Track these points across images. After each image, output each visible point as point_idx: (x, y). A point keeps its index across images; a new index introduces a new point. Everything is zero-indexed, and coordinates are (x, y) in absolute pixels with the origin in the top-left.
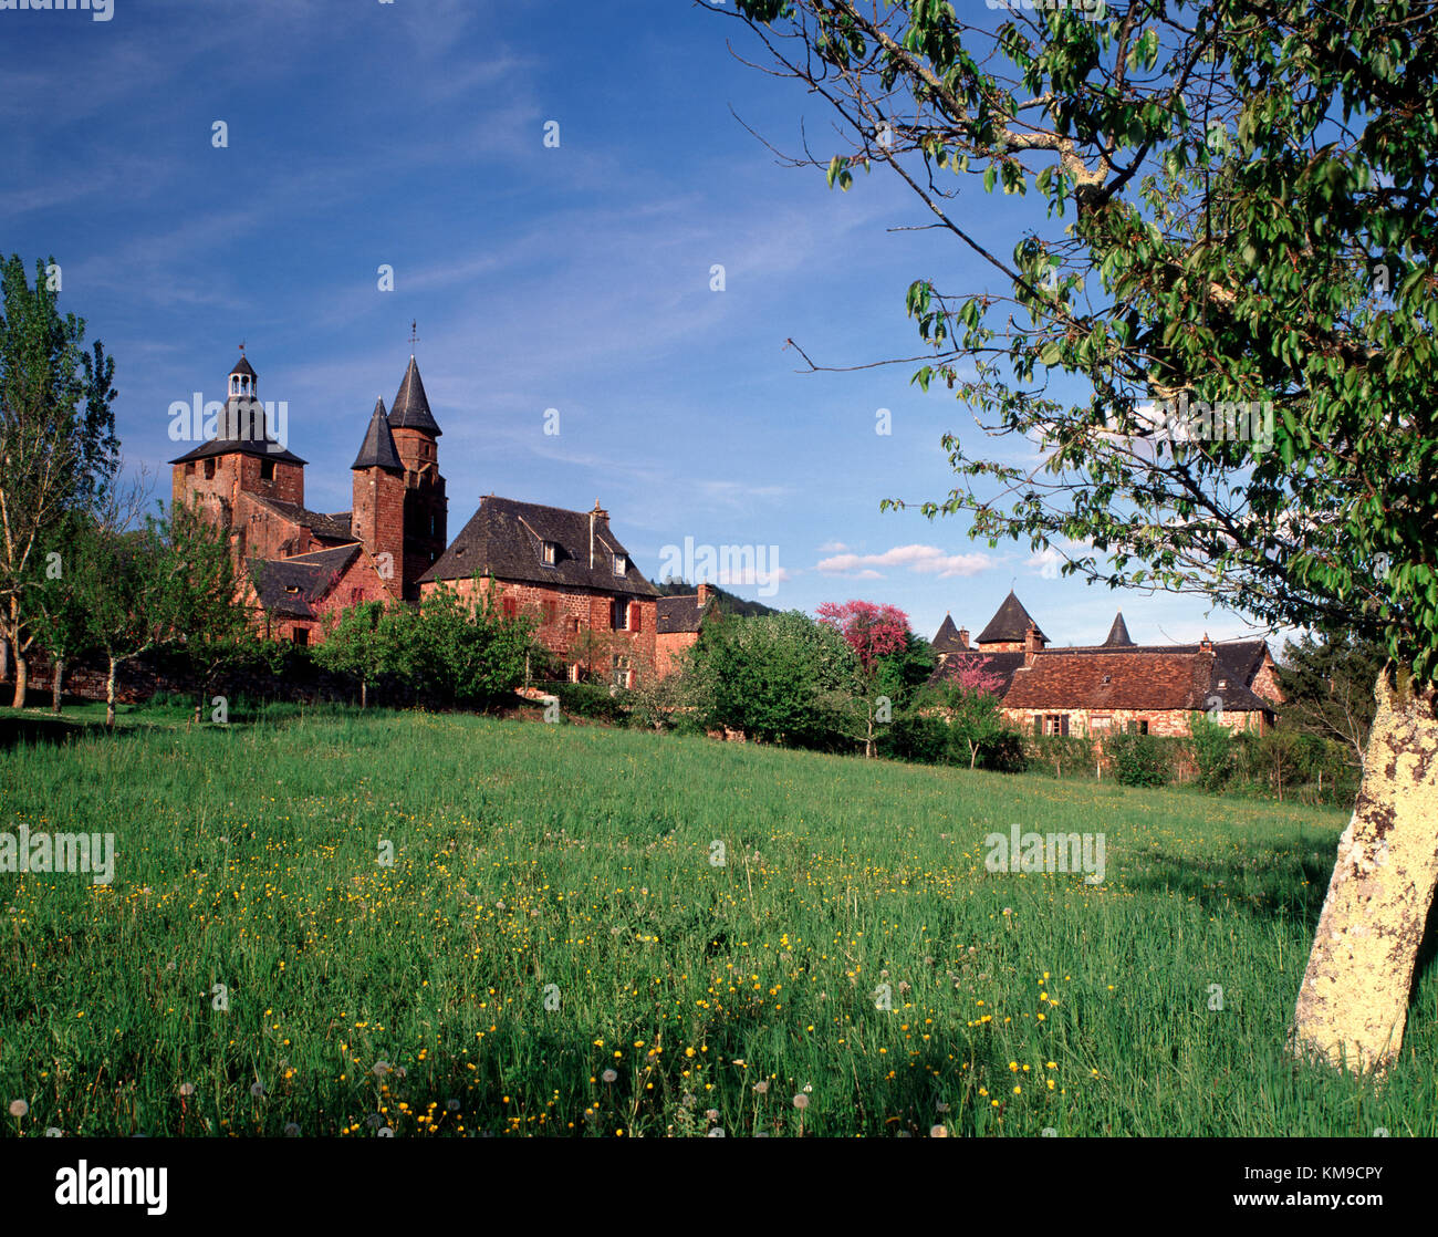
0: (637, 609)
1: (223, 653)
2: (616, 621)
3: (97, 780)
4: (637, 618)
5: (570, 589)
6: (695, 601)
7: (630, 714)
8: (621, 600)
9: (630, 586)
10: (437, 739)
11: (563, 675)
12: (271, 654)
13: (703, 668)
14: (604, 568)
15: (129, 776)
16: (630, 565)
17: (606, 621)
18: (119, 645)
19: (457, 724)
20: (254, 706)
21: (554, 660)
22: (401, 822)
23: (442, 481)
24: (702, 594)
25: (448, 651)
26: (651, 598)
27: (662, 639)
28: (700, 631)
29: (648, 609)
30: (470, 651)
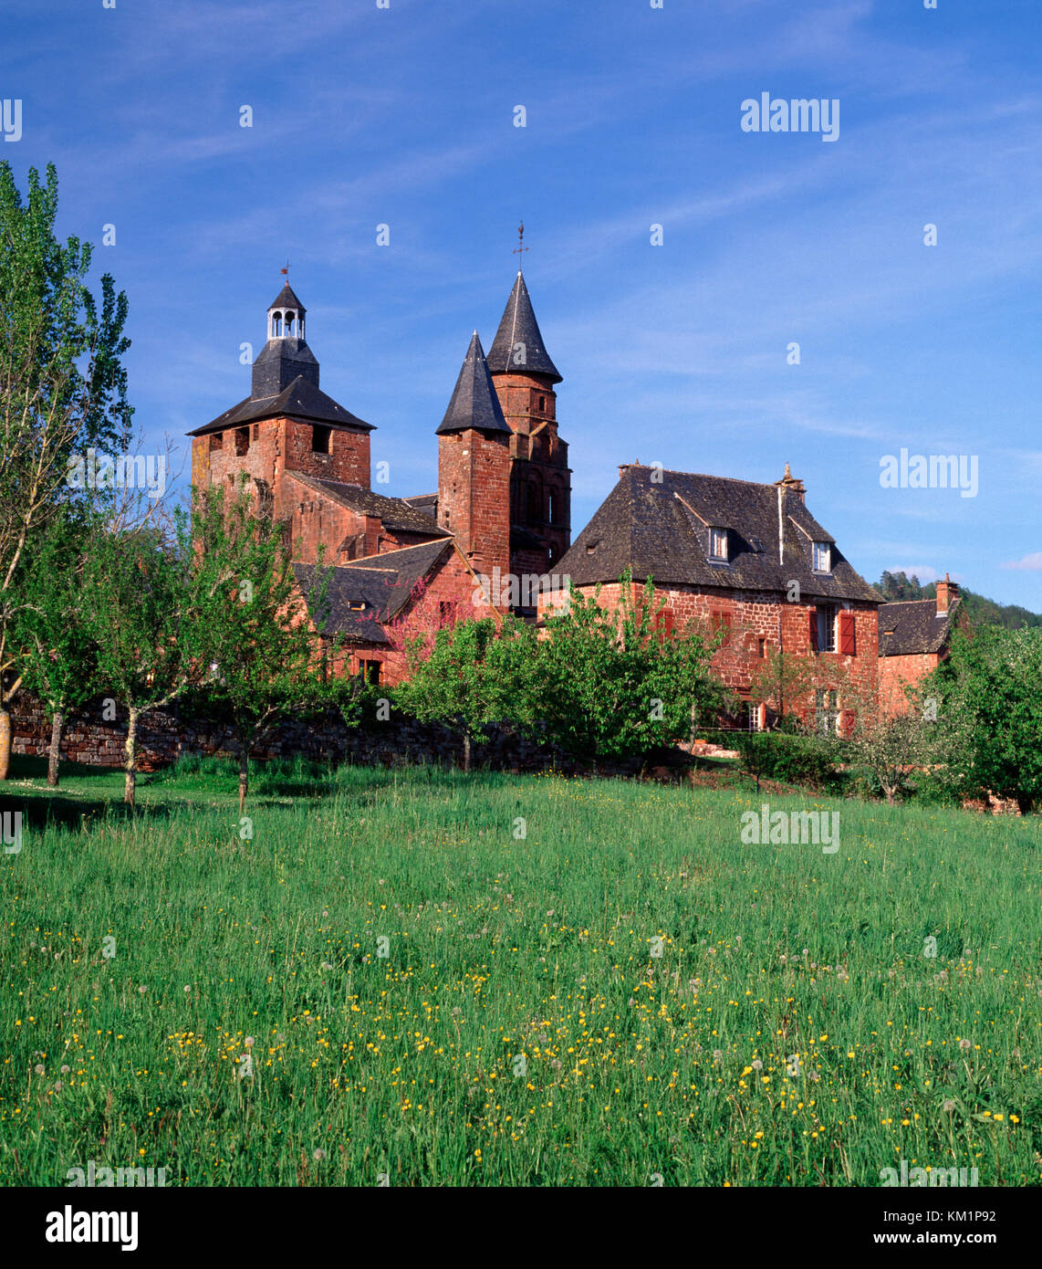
0: (849, 622)
1: (277, 697)
2: (820, 640)
3: (131, 880)
4: (850, 635)
5: (751, 595)
6: (932, 608)
7: (846, 776)
8: (824, 608)
9: (839, 588)
10: (588, 816)
11: (744, 720)
12: (343, 698)
13: (956, 706)
14: (799, 565)
15: (174, 874)
16: (837, 558)
17: (804, 641)
18: (140, 690)
19: (608, 794)
20: (315, 773)
21: (731, 699)
22: (567, 938)
23: (563, 446)
24: (942, 596)
25: (586, 689)
26: (870, 605)
27: (888, 665)
28: (942, 651)
29: (866, 621)
30: (615, 687)
